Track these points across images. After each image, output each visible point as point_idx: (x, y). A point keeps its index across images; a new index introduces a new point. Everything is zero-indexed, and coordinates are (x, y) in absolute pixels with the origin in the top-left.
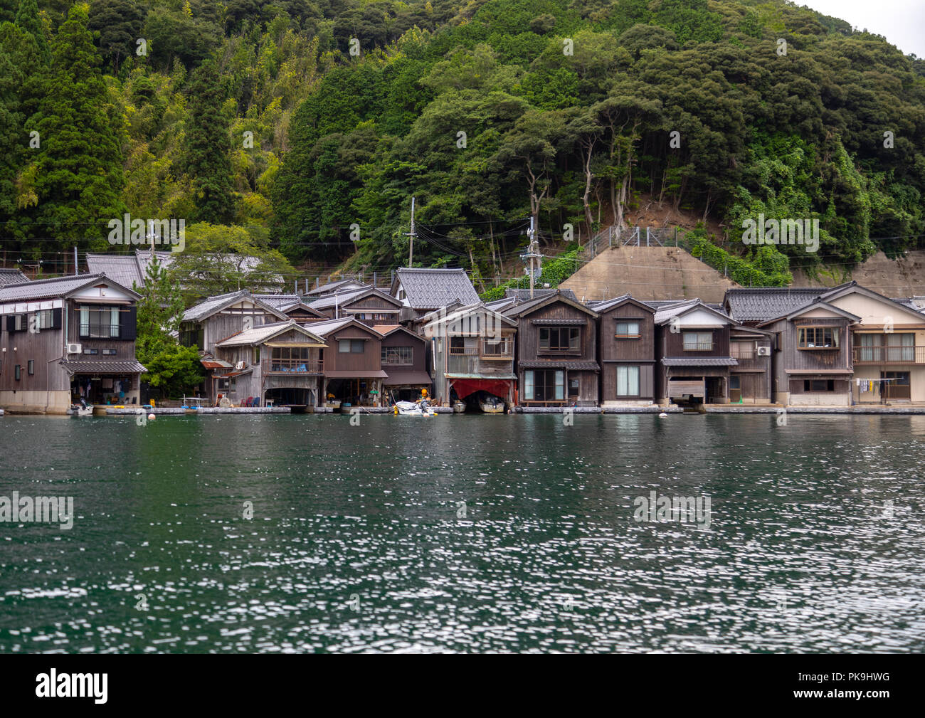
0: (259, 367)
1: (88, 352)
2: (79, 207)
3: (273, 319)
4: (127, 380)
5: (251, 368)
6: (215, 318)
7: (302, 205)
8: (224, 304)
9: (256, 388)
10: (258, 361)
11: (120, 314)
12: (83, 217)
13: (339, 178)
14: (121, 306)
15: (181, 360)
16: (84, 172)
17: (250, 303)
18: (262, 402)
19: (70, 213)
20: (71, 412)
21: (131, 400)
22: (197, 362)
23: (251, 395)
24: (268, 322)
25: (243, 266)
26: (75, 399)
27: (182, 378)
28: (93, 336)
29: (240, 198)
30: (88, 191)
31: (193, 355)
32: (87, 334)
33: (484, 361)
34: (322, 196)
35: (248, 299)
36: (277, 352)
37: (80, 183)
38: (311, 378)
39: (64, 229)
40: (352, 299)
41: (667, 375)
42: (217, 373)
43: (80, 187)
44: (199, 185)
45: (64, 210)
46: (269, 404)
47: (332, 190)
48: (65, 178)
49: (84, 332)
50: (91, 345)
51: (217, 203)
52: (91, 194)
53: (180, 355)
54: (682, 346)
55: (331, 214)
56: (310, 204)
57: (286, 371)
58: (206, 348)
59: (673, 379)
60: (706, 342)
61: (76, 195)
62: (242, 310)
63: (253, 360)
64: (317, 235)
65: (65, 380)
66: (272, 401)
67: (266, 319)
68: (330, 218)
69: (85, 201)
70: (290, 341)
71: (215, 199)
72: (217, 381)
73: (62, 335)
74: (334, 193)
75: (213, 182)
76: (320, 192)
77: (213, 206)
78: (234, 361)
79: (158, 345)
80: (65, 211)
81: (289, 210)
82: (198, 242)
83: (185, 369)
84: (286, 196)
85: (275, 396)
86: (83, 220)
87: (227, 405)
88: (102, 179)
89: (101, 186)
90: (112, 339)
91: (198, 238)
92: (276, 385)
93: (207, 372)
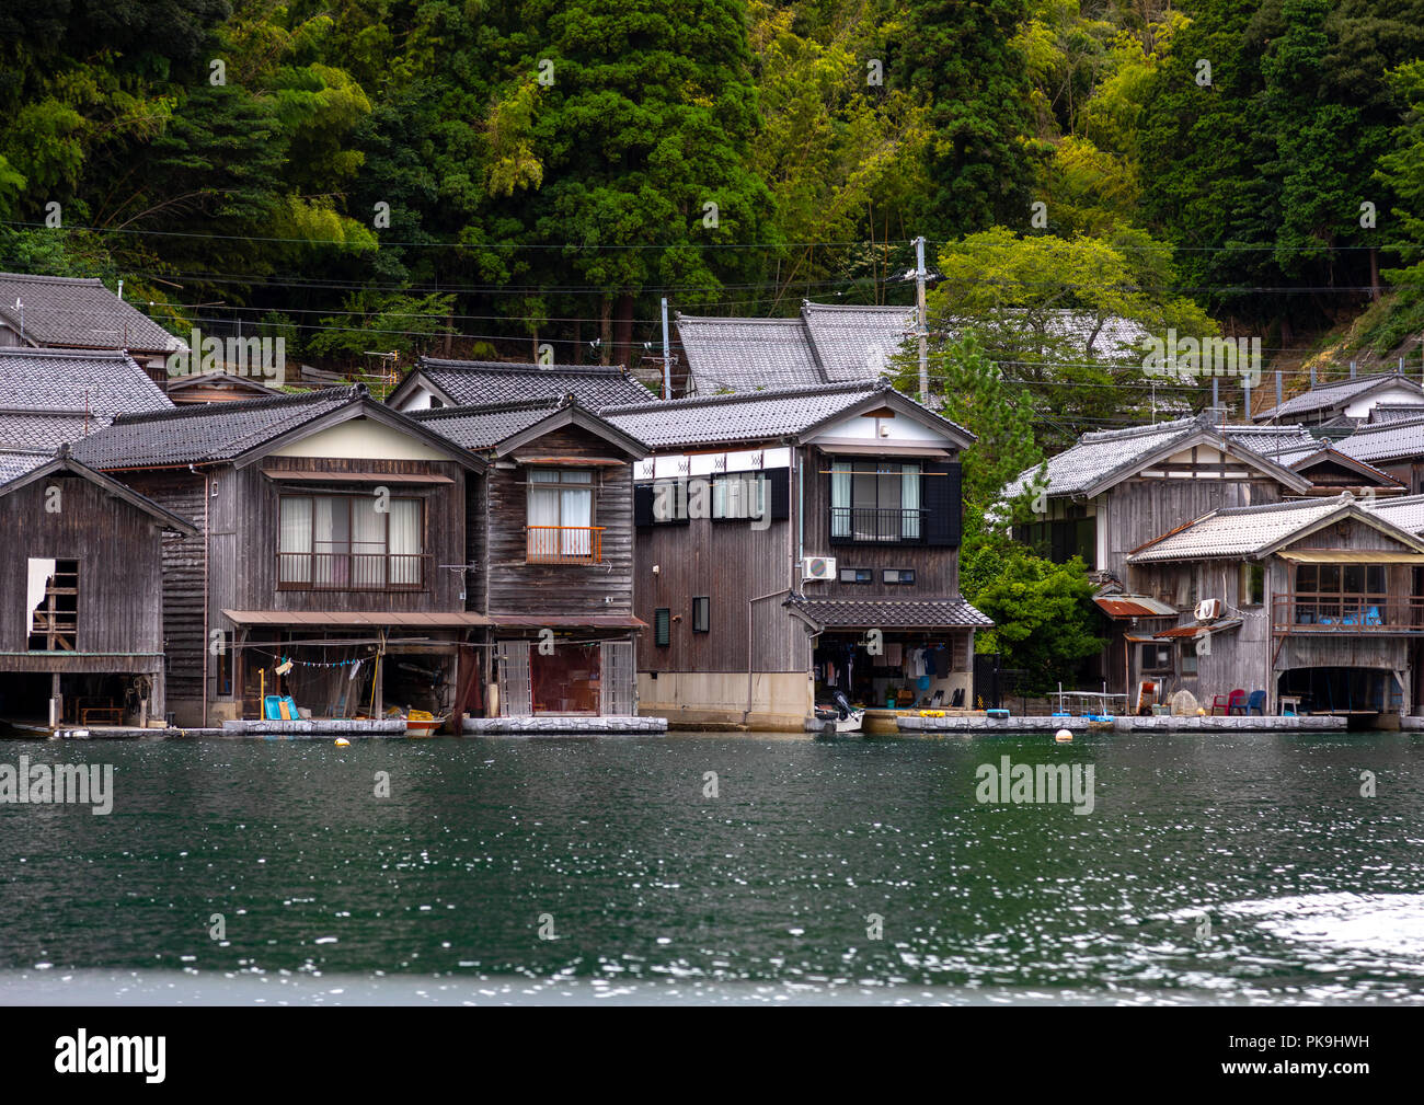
0: (1262, 615)
1: (850, 575)
2: (646, 189)
3: (1271, 491)
4: (942, 646)
5: (1235, 617)
6: (1128, 488)
7: (1224, 173)
8: (1150, 453)
9: (1254, 666)
10: (1258, 597)
11: (923, 481)
12: (657, 215)
13: (1330, 100)
14: (924, 462)
15: (1048, 595)
16: (658, 96)
17: (1211, 450)
18: (1271, 702)
19: (623, 204)
20: (818, 725)
21: (948, 697)
22: (1084, 599)
23: (1238, 685)
24: (1259, 499)
25: (1101, 342)
26: (823, 694)
27: (1049, 641)
28: (860, 536)
29: (1049, 154)
30: (670, 147)
31: (1076, 584)
32: (847, 532)
34: (1285, 146)
35: (1210, 440)
36: (1305, 576)
37: (649, 125)
38: (1392, 642)
39: (608, 248)
42: (1136, 630)
43: (649, 137)
44: (940, 123)
45: (609, 198)
46: (1289, 707)
47: (1312, 132)
48: (611, 114)
49: (840, 528)
50: (857, 559)
51: (990, 169)
52: (677, 154)
53: (1044, 584)
55: (1309, 197)
56: (1246, 169)
57: (1330, 626)
58: (1102, 565)
61: (637, 157)
62: (1195, 467)
63: (1241, 596)
64: (1267, 254)
65: (799, 644)
66: (1295, 701)
67: (1253, 490)
68: (1308, 208)
69: (663, 173)
70: (1341, 547)
71: (985, 160)
72: (1139, 650)
73: (791, 536)
74: (1319, 139)
75: (979, 113)
76: (1280, 137)
77: (978, 178)
78: (1183, 599)
79: (986, 558)
80: (610, 201)
81: (1187, 186)
82: (992, 282)
83: (1059, 620)
84: (1181, 149)
85: (1305, 687)
86: (655, 223)
87: (1187, 710)
88: (705, 115)
89: (699, 133)
90: (904, 546)
91: (992, 273)
92: (1307, 659)
93: (1110, 626)
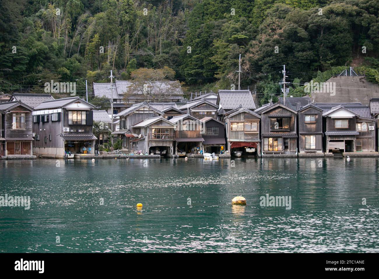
0: (147, 137)
1: (72, 131)
3: (158, 115)
5: (144, 137)
6: (132, 114)
8: (135, 108)
9: (146, 146)
10: (147, 134)
11: (86, 114)
14: (86, 111)
17: (147, 108)
33: (246, 134)
35: (146, 106)
38: (170, 141)
40: (196, 105)
41: (328, 139)
42: (132, 139)
49: (70, 123)
50: (73, 128)
54: (334, 126)
58: (128, 128)
59: (331, 141)
60: (345, 124)
62: (144, 111)
63: (145, 133)
65: (62, 143)
67: (154, 115)
70: (160, 125)
72: (132, 143)
73: (61, 124)
90: (83, 126)
92: (154, 145)
